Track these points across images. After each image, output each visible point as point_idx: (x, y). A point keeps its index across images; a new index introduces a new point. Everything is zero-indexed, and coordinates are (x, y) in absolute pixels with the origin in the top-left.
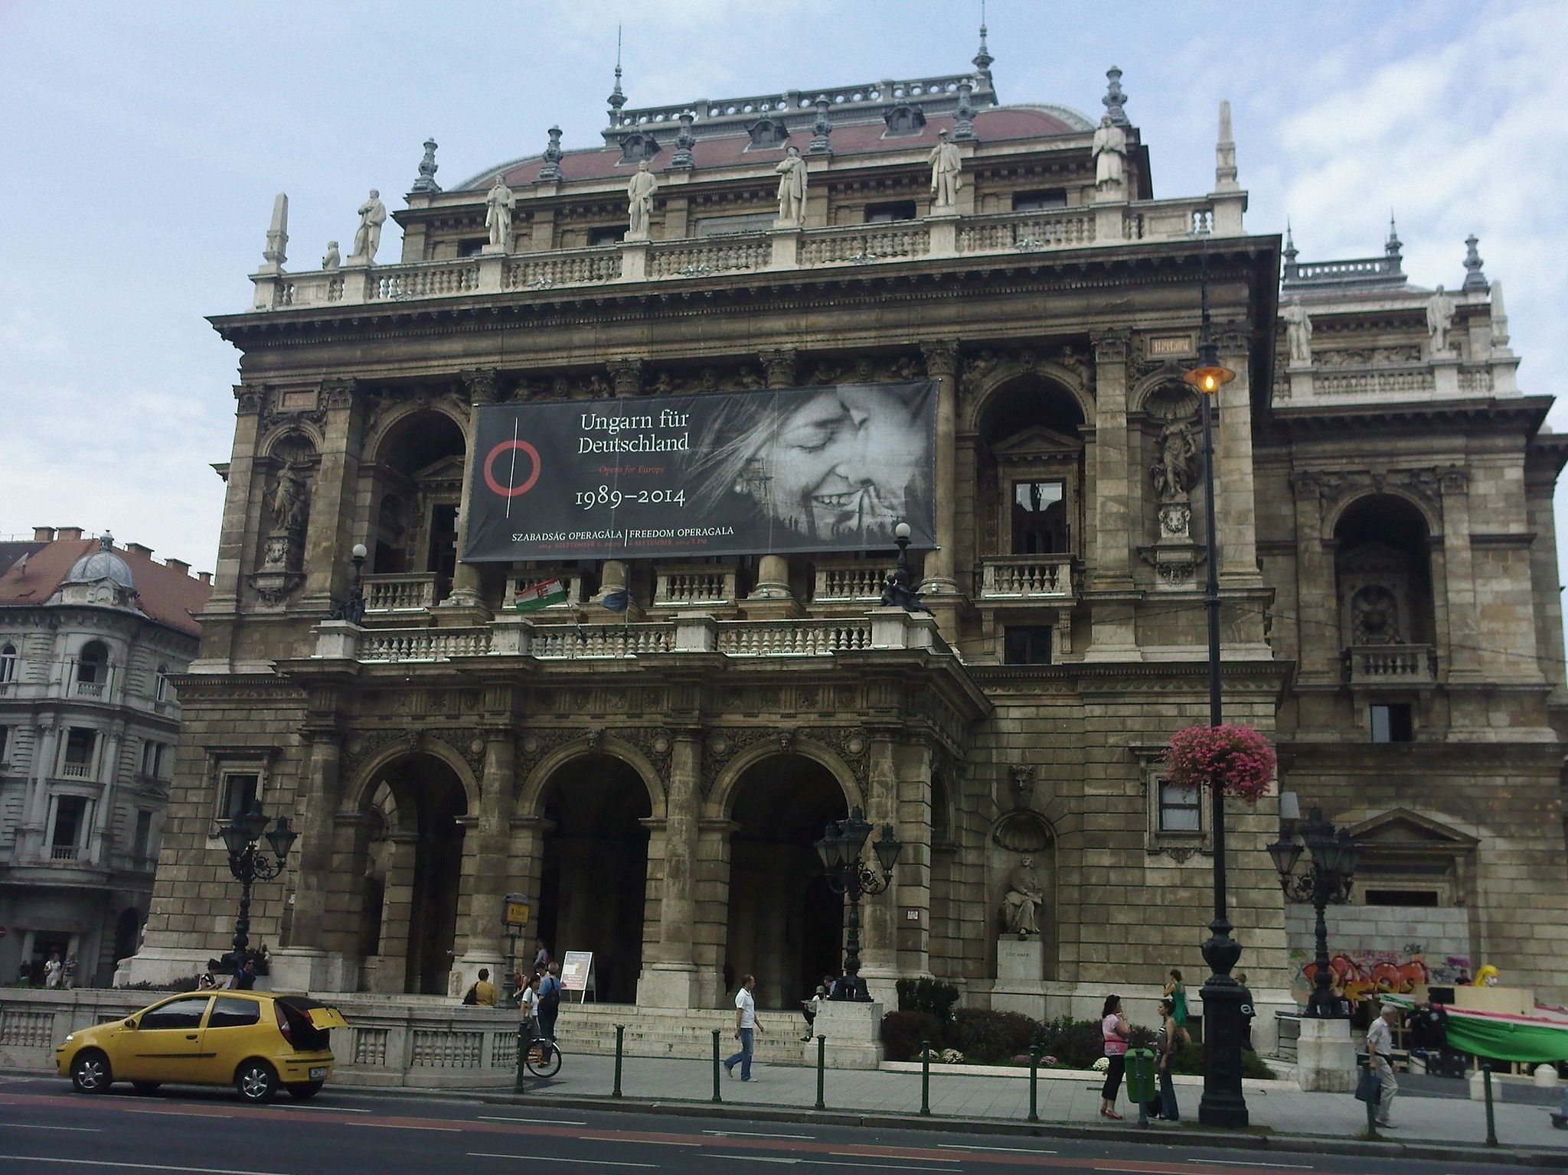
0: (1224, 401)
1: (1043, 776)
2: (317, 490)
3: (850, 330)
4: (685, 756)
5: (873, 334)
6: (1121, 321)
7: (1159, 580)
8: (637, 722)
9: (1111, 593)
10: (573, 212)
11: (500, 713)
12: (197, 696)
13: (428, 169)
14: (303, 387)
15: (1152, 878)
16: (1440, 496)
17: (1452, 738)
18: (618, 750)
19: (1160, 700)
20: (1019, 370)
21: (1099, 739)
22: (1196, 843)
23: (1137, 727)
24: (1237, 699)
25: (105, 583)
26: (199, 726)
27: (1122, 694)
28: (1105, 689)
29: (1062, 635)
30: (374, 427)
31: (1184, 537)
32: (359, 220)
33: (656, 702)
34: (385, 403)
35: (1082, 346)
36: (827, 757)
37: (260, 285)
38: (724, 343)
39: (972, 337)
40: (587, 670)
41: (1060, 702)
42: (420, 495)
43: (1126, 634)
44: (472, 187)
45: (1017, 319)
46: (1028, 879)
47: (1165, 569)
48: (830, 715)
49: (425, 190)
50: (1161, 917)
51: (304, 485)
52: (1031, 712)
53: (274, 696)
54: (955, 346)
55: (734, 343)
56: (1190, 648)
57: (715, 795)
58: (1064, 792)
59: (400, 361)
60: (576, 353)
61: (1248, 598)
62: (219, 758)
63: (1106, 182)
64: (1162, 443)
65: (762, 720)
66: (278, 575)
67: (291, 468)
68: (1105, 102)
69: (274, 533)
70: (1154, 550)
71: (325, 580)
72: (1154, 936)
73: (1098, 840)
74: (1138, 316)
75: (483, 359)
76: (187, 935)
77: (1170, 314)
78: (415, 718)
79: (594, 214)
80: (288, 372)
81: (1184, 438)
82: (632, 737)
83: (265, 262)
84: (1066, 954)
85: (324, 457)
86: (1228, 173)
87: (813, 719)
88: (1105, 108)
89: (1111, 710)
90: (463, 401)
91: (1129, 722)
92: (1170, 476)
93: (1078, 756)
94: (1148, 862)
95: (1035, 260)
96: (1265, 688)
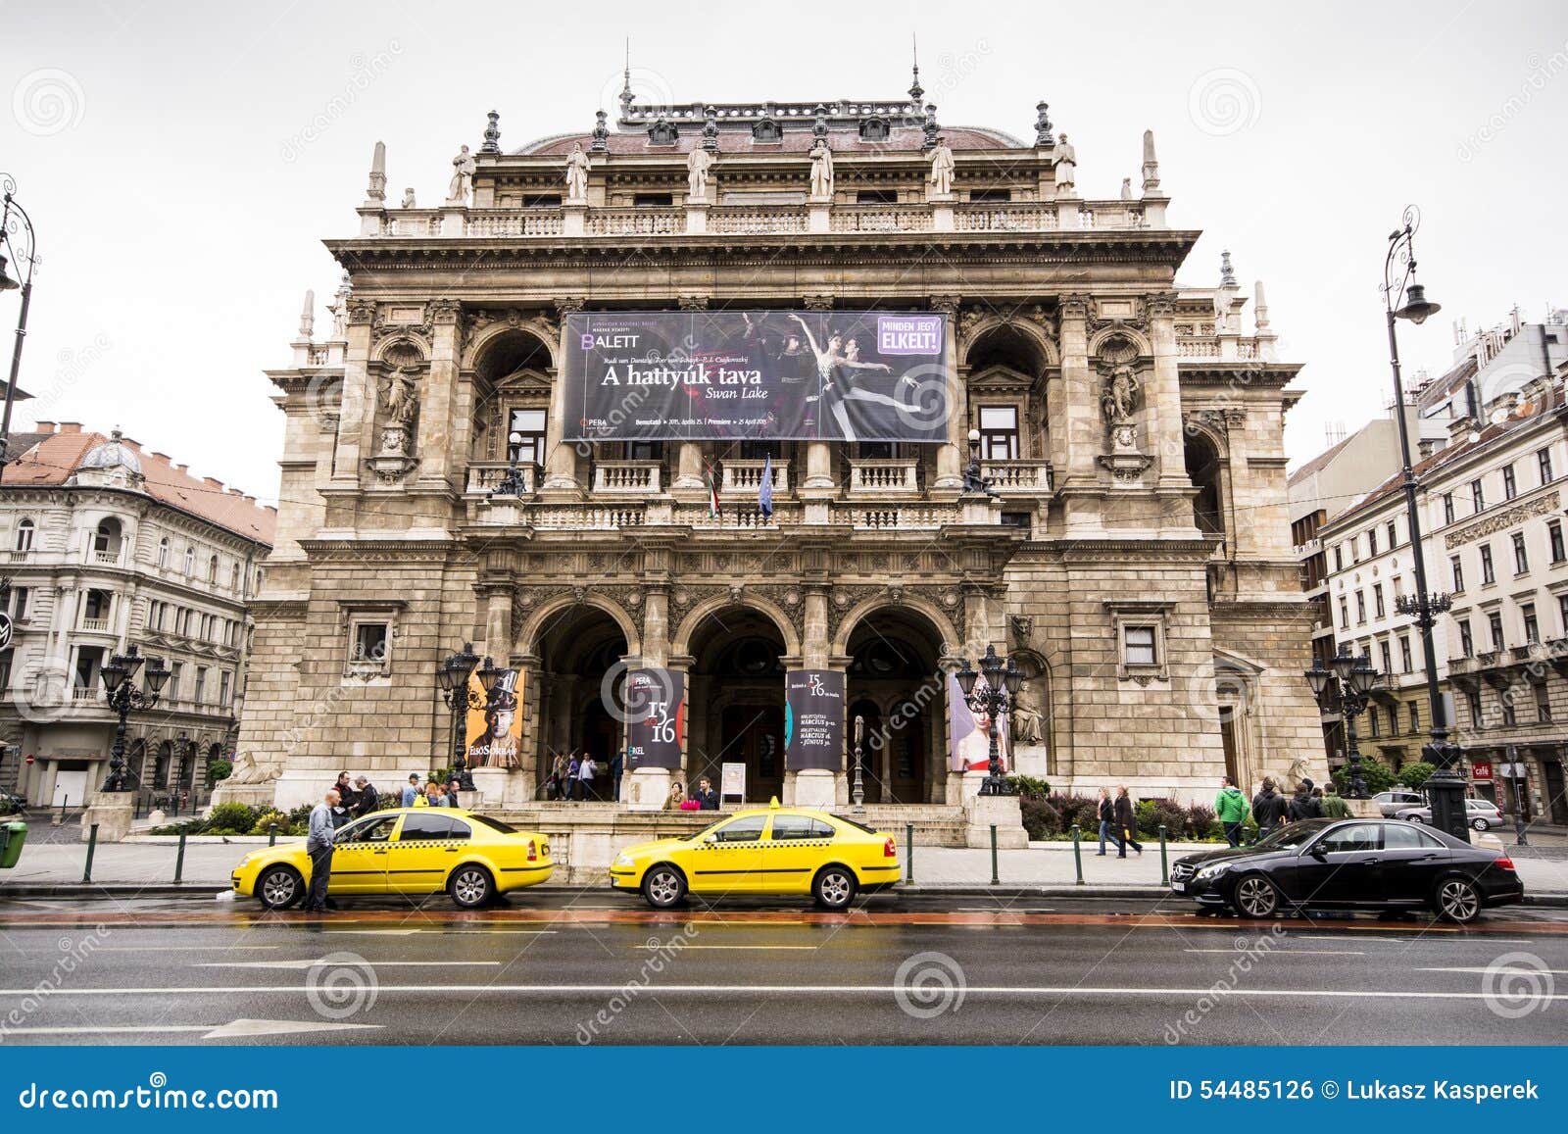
0: (1158, 351)
1: (1038, 624)
2: (427, 390)
3: (876, 284)
4: (817, 606)
5: (893, 288)
6: (1081, 289)
7: (1114, 479)
8: (770, 580)
9: (1085, 489)
10: (621, 179)
11: (659, 572)
12: (327, 559)
13: (492, 135)
14: (412, 305)
15: (1124, 698)
16: (1227, 430)
17: (1240, 599)
18: (755, 602)
19: (1124, 568)
20: (999, 322)
21: (1081, 596)
22: (1154, 672)
23: (1108, 588)
24: (1178, 568)
25: (119, 469)
26: (328, 584)
27: (1096, 563)
28: (1084, 560)
29: (1041, 519)
30: (470, 342)
31: (1132, 450)
32: (453, 170)
33: (787, 564)
34: (481, 322)
35: (1051, 307)
36: (927, 608)
37: (366, 217)
38: (776, 289)
39: (971, 294)
40: (732, 538)
41: (1048, 569)
42: (500, 400)
43: (1096, 518)
44: (526, 153)
45: (1005, 283)
46: (1027, 700)
47: (1120, 473)
48: (929, 575)
49: (490, 152)
50: (1132, 726)
51: (413, 386)
52: (1026, 576)
53: (400, 559)
54: (958, 302)
55: (783, 289)
56: (1138, 530)
57: (839, 636)
58: (1054, 635)
59: (499, 288)
60: (651, 290)
61: (1184, 494)
62: (351, 610)
63: (1064, 184)
64: (1111, 381)
65: (874, 579)
66: (397, 459)
67: (402, 372)
68: (1037, 128)
69: (390, 424)
70: (1112, 458)
71: (439, 464)
72: (1127, 740)
73: (1084, 671)
74: (1093, 286)
75: (571, 290)
76: (328, 759)
77: (1117, 286)
78: (578, 575)
79: (639, 183)
80: (397, 292)
81: (1129, 377)
82: (768, 592)
83: (368, 198)
84: (1062, 754)
85: (433, 364)
86: (1151, 184)
87: (915, 579)
88: (1037, 133)
89: (1088, 575)
90: (550, 324)
91: (1102, 583)
92: (1120, 405)
93: (1063, 609)
94: (1120, 686)
95: (1021, 238)
96: (1200, 560)
